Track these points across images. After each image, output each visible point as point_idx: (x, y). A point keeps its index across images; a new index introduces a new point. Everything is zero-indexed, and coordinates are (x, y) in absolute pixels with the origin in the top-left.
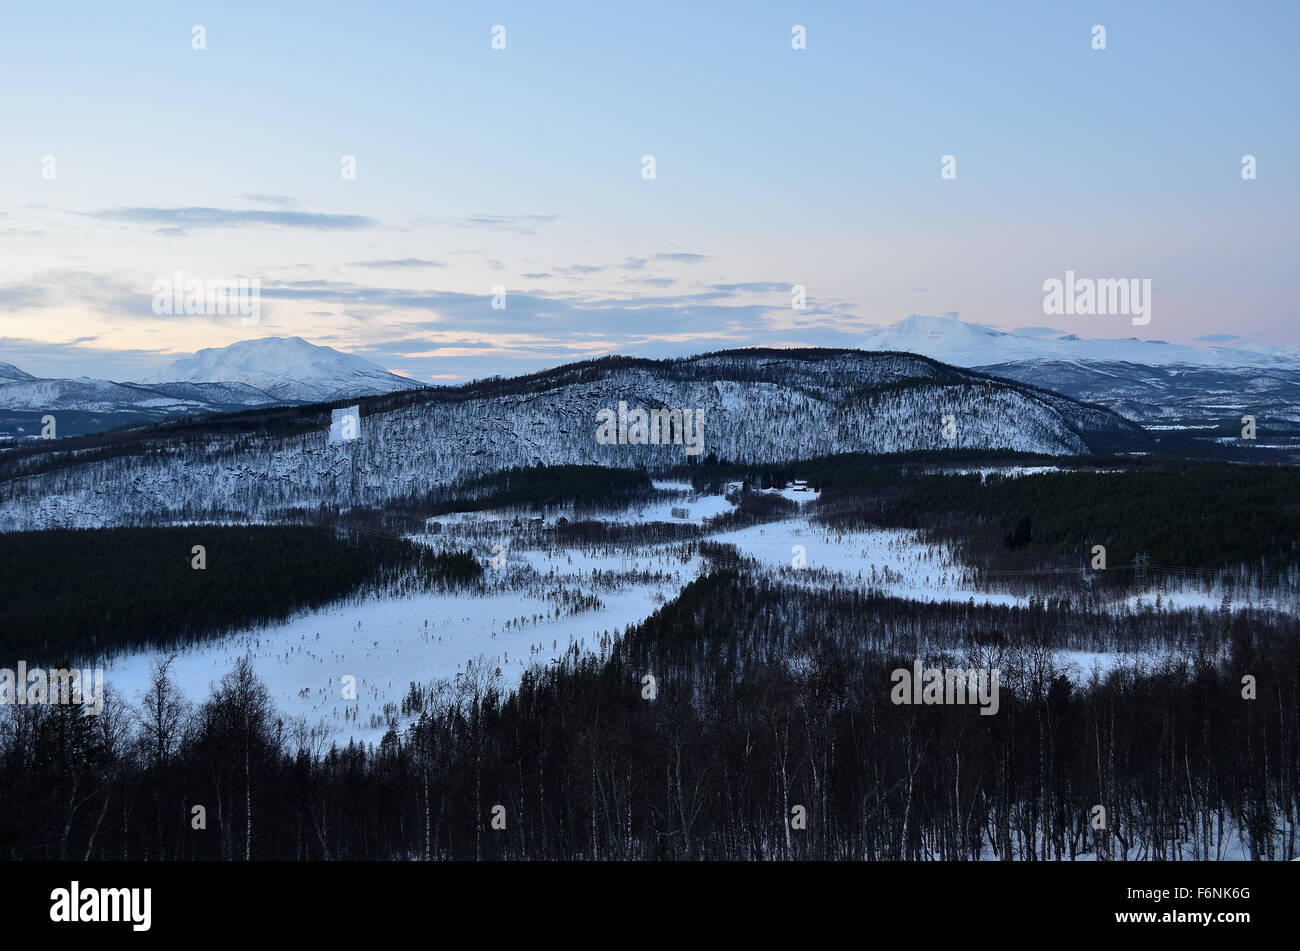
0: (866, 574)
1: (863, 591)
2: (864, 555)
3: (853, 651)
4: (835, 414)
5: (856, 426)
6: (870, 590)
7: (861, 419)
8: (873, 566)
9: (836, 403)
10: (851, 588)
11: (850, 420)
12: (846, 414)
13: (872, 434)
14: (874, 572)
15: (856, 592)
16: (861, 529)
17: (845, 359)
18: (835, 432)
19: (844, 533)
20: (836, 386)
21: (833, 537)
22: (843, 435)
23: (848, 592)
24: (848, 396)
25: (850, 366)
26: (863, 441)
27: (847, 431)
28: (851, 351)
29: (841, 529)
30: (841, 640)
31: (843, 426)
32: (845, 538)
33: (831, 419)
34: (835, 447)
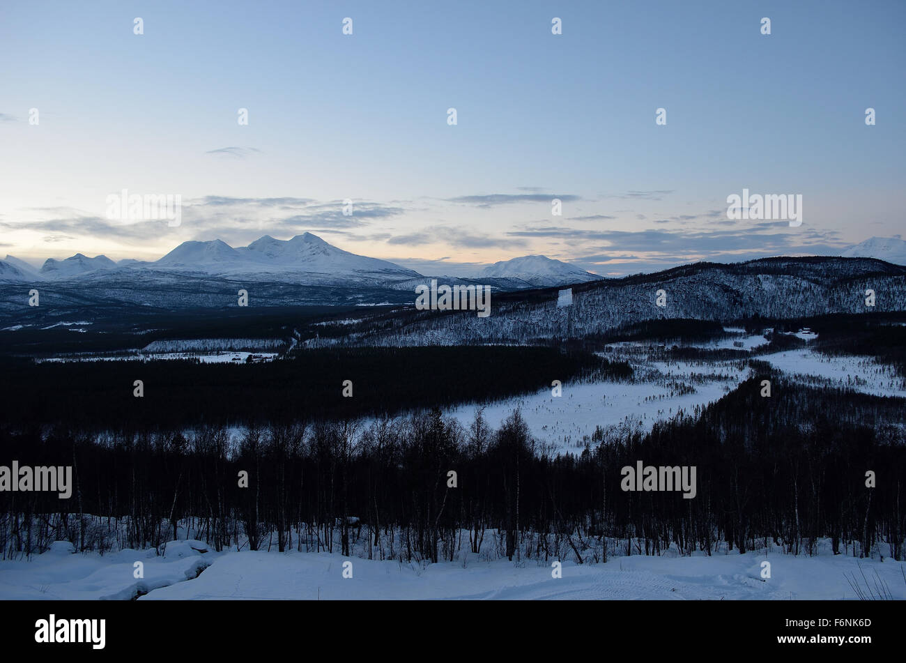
0: (845, 380)
1: (843, 389)
2: (844, 369)
3: (837, 421)
4: (826, 292)
5: (839, 298)
6: (847, 388)
7: (842, 295)
8: (849, 376)
9: (828, 286)
10: (836, 387)
11: (836, 295)
12: (833, 292)
13: (849, 303)
14: (849, 379)
15: (839, 389)
16: (842, 355)
17: (833, 262)
18: (827, 302)
19: (832, 357)
20: (828, 277)
21: (825, 360)
22: (832, 304)
23: (834, 389)
24: (834, 282)
25: (836, 266)
26: (844, 307)
27: (834, 302)
28: (836, 258)
29: (830, 355)
30: (830, 416)
31: (832, 299)
32: (832, 360)
33: (825, 295)
34: (827, 310)
